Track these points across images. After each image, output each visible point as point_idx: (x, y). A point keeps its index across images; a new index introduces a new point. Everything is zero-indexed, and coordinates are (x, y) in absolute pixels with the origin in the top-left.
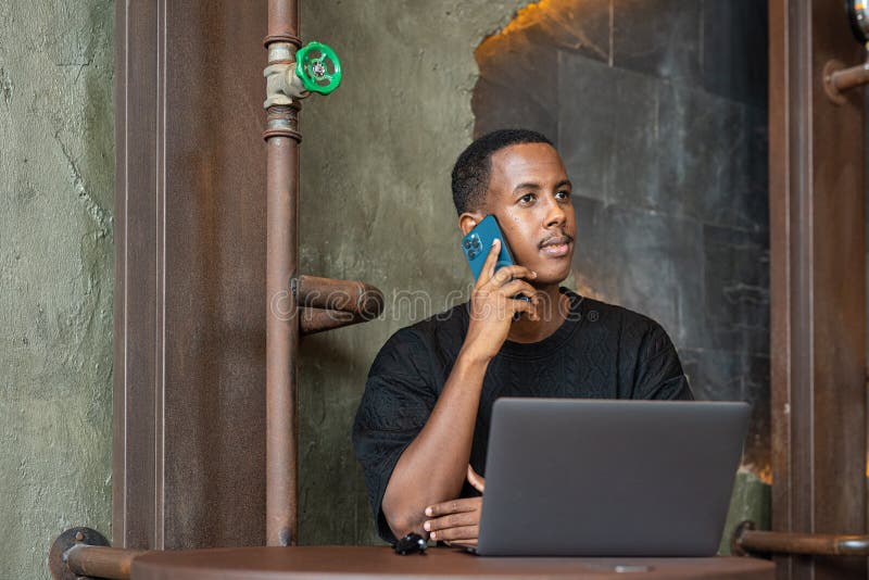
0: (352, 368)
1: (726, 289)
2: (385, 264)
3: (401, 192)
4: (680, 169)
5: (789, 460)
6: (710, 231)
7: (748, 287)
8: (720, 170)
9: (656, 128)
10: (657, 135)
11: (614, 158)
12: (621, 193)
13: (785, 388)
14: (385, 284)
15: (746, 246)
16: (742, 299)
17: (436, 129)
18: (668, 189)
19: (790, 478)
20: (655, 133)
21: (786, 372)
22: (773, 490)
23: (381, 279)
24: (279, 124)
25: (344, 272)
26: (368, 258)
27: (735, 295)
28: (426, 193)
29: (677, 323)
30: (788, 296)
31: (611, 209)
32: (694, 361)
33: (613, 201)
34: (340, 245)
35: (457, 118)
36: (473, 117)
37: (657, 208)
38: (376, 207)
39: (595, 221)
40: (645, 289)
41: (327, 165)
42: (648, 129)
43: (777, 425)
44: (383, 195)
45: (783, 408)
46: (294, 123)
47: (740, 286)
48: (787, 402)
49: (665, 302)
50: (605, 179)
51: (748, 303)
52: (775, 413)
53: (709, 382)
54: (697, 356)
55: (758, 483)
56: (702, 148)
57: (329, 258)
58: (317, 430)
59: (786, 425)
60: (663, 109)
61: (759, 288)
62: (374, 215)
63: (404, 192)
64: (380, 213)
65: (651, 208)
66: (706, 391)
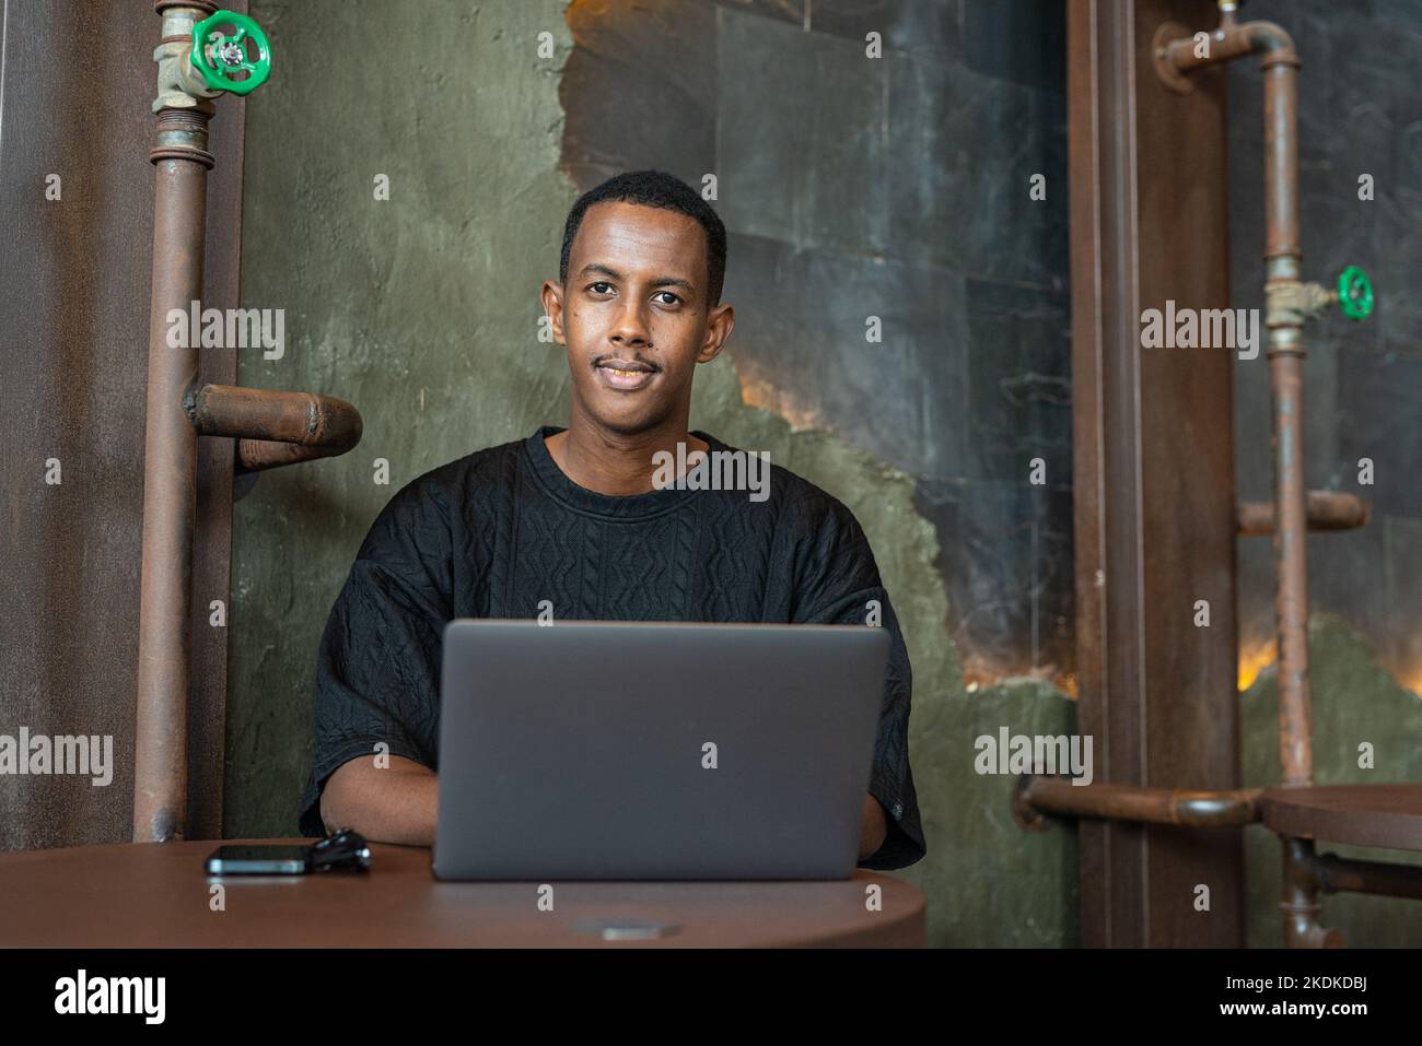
0: (343, 523)
1: (1005, 382)
2: (406, 351)
3: (436, 234)
4: (926, 190)
5: (1104, 663)
6: (975, 289)
7: (1043, 379)
8: (993, 193)
9: (885, 127)
10: (886, 138)
11: (812, 176)
12: (825, 230)
13: (1096, 545)
14: (405, 381)
15: (1040, 312)
16: (1034, 397)
17: (498, 133)
18: (905, 223)
19: (1105, 692)
20: (881, 135)
21: (1096, 519)
22: (1080, 711)
23: (399, 375)
24: (176, 139)
25: (334, 363)
26: (376, 341)
27: (1022, 392)
28: (480, 235)
29: (921, 436)
30: (1100, 398)
31: (807, 256)
32: (950, 498)
33: (810, 243)
34: (327, 320)
35: (534, 114)
36: (562, 113)
37: (886, 254)
38: (393, 259)
39: (779, 275)
40: (866, 384)
41: (306, 192)
42: (870, 129)
43: (1086, 605)
44: (403, 238)
45: (1093, 578)
46: (202, 138)
47: (1030, 377)
48: (1098, 568)
49: (901, 405)
50: (796, 208)
51: (1044, 403)
52: (1081, 584)
53: (976, 532)
54: (955, 490)
55: (1056, 699)
56: (963, 157)
57: (307, 341)
58: (280, 625)
59: (1098, 605)
60: (895, 98)
61: (1060, 380)
62: (388, 270)
63: (441, 233)
64: (398, 267)
65: (876, 254)
66: (971, 547)
